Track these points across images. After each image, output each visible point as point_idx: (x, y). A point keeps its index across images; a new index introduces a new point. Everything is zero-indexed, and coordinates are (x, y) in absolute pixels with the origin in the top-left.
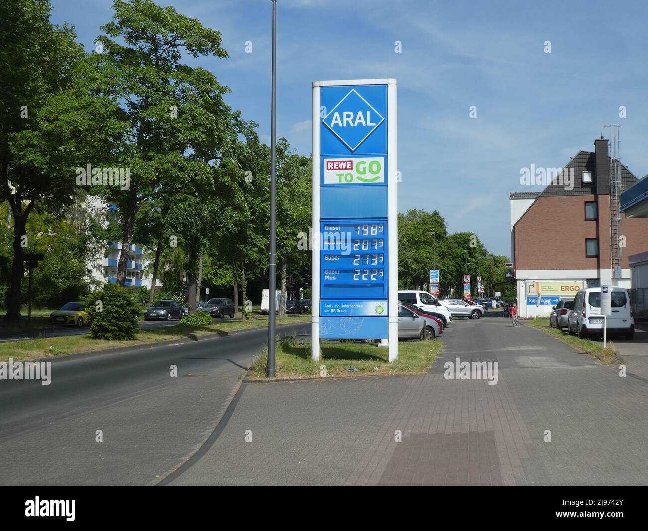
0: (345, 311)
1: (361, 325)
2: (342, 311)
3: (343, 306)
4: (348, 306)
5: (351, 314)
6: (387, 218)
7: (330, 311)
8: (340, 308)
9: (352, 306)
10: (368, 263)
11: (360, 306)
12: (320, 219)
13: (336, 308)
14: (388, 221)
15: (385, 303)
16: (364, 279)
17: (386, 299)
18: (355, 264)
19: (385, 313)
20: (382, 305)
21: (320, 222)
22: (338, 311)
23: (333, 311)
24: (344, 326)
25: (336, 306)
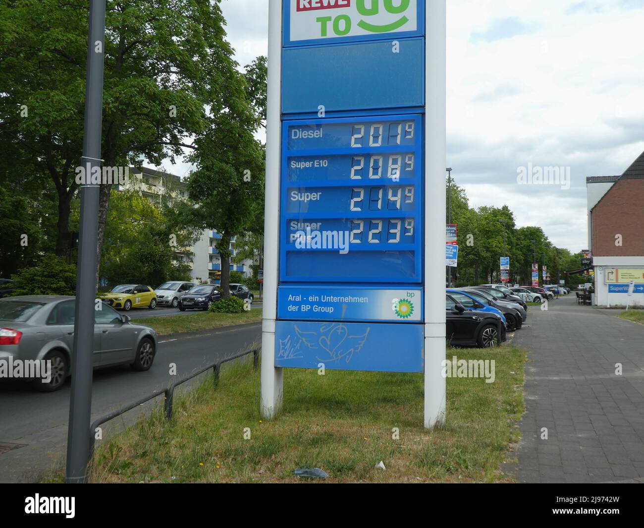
0: (330, 310)
1: (363, 342)
2: (324, 309)
3: (327, 299)
4: (335, 299)
5: (343, 316)
6: (423, 107)
7: (300, 309)
8: (320, 304)
9: (346, 300)
10: (379, 206)
11: (361, 300)
12: (282, 115)
13: (312, 304)
14: (424, 114)
15: (417, 293)
16: (371, 240)
17: (420, 284)
18: (353, 208)
19: (416, 316)
20: (409, 299)
21: (282, 121)
22: (316, 309)
23: (305, 308)
24: (329, 343)
25: (310, 299)
